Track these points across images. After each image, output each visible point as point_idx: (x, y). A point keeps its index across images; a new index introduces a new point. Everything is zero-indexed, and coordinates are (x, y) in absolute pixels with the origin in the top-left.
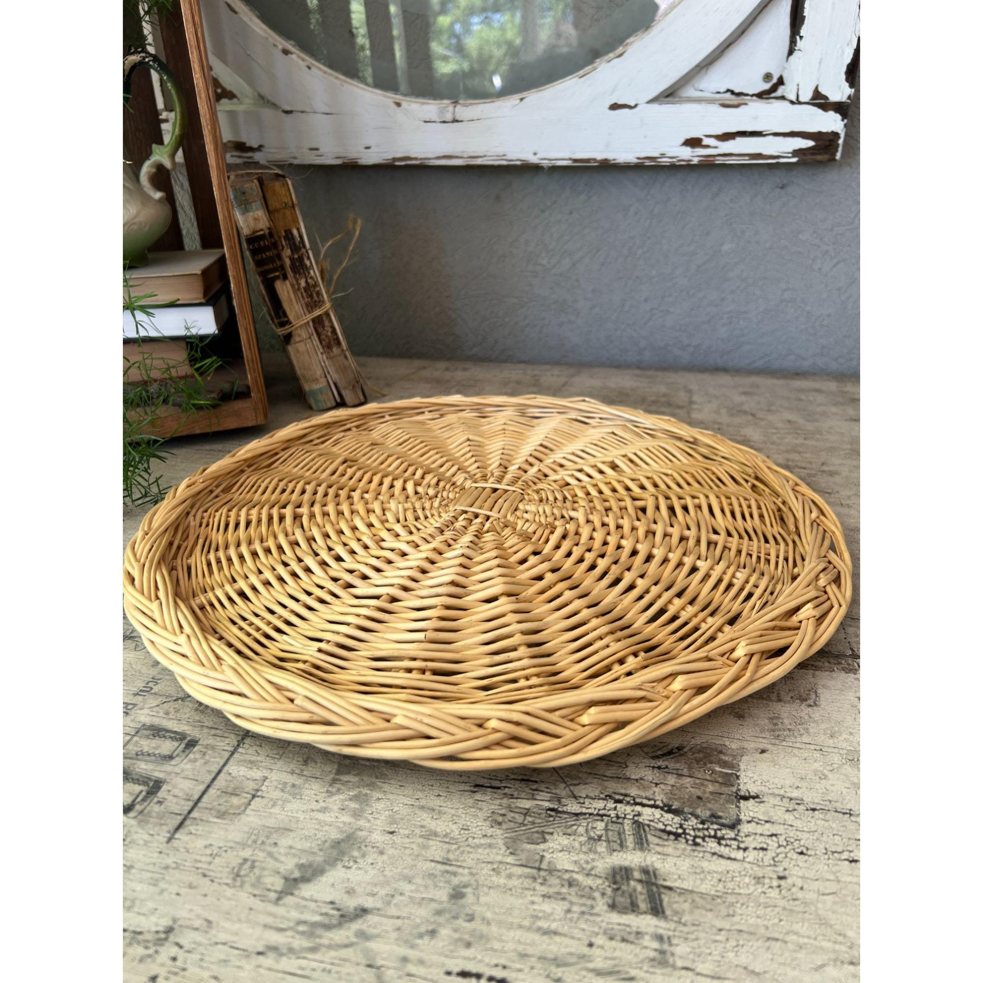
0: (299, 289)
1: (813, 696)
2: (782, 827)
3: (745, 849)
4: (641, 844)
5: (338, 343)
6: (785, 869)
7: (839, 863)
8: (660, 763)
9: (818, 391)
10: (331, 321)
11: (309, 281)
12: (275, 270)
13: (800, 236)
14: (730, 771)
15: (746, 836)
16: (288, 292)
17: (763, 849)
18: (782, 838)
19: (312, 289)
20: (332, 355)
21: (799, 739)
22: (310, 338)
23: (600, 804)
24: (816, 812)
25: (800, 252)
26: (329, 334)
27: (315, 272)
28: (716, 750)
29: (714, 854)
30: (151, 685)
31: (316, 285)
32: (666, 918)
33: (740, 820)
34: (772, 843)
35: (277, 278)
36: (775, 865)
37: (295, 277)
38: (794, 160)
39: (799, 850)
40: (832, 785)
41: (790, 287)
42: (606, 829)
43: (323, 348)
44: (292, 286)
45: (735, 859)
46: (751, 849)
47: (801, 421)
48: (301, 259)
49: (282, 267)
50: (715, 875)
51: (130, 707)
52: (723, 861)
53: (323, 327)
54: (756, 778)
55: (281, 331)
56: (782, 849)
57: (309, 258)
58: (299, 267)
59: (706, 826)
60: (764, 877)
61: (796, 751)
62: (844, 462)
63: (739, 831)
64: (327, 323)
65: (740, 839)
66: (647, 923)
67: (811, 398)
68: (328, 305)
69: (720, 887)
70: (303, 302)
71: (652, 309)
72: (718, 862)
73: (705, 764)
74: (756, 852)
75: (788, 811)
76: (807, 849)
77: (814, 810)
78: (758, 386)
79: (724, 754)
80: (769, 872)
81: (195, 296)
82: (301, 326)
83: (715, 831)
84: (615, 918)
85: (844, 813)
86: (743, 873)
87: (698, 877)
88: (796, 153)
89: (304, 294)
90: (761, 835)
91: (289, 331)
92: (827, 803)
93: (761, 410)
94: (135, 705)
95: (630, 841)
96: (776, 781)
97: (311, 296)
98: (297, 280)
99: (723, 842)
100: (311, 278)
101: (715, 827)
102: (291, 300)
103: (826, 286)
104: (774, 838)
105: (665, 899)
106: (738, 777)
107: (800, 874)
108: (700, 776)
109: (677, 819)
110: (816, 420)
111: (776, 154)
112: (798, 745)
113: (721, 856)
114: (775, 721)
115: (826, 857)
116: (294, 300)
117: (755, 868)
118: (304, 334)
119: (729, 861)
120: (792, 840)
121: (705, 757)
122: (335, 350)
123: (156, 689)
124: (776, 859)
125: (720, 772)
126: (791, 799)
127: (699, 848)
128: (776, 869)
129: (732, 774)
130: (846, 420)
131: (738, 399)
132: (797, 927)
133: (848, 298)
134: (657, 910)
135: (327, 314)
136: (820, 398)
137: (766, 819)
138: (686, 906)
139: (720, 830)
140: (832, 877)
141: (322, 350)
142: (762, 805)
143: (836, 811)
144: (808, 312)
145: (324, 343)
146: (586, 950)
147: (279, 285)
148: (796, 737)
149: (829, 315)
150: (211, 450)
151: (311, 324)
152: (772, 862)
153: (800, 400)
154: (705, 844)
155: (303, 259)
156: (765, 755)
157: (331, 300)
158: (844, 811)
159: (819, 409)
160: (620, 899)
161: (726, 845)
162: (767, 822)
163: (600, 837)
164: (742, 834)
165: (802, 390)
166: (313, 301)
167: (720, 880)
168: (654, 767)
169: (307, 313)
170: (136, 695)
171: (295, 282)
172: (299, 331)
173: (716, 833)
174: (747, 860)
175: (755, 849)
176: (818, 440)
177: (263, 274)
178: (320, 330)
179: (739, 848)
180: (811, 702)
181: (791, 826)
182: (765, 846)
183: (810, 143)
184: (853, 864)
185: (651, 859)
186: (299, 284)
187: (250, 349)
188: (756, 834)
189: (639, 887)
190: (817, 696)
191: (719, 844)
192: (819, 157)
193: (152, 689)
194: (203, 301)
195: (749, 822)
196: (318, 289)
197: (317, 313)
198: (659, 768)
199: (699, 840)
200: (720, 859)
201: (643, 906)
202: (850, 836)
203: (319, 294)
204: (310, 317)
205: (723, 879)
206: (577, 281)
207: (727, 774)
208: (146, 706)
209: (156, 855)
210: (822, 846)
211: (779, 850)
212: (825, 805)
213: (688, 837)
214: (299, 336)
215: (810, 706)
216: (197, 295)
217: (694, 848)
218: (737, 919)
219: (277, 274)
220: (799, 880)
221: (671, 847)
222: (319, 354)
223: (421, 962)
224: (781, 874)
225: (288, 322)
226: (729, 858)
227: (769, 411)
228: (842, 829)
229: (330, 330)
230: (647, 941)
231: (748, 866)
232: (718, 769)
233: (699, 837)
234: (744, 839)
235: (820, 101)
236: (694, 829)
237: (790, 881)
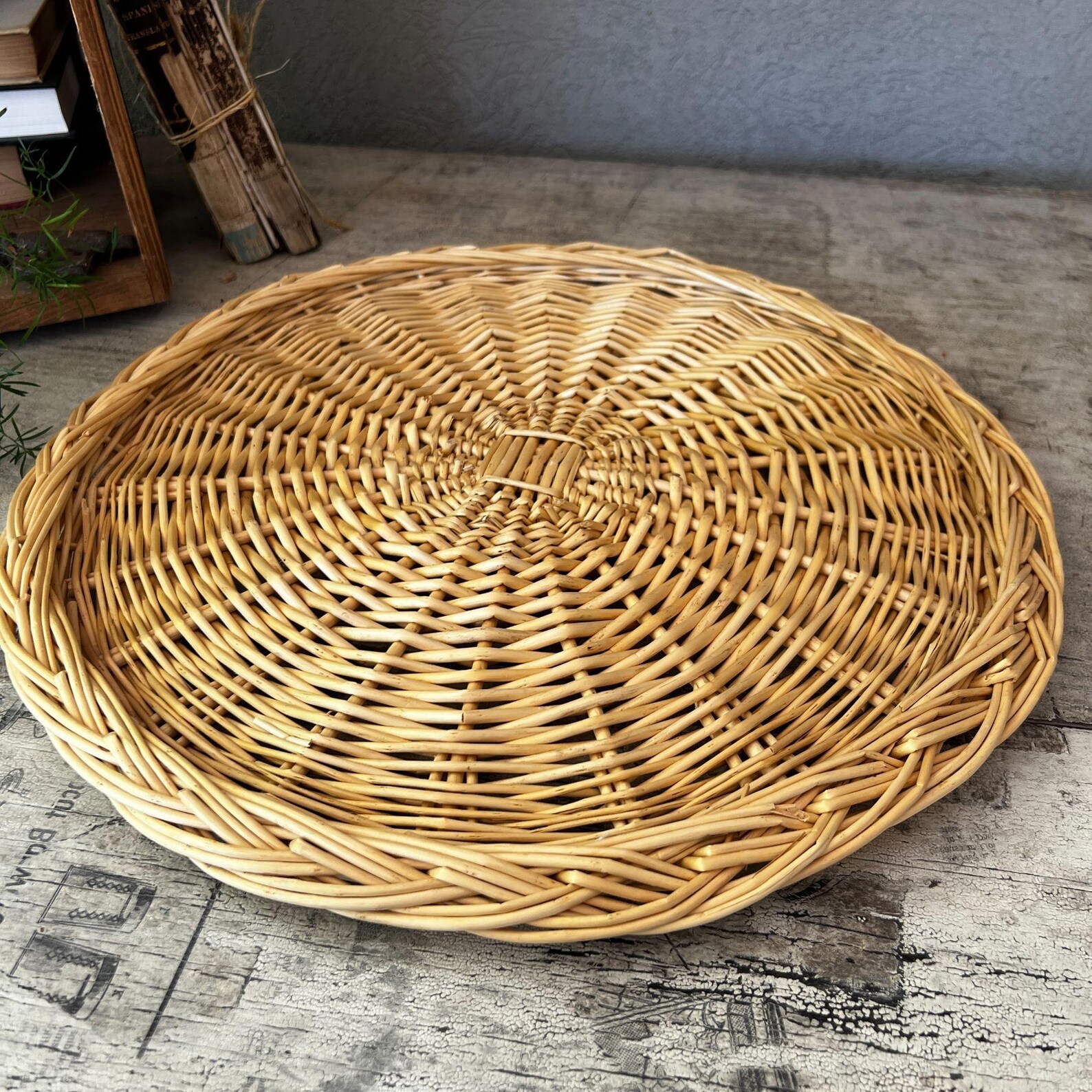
0: (201, 68)
1: (1002, 792)
2: (957, 999)
3: (910, 1036)
4: (776, 1035)
5: (271, 155)
6: (960, 1064)
7: (1029, 1052)
8: (798, 907)
9: (1020, 217)
10: (257, 119)
11: (217, 53)
12: (158, 37)
14: (891, 917)
15: (911, 1017)
16: (183, 74)
17: (932, 1035)
18: (957, 1018)
19: (223, 67)
20: (262, 174)
21: (981, 863)
22: (225, 148)
23: (719, 975)
24: (1002, 977)
26: (256, 141)
27: (226, 37)
28: (871, 883)
29: (870, 1045)
30: (70, 797)
31: (229, 60)
33: (904, 992)
34: (945, 1025)
35: (163, 51)
36: (948, 1059)
37: (193, 48)
39: (979, 1036)
40: (1024, 933)
41: (991, 30)
42: (729, 1014)
43: (247, 163)
44: (190, 62)
45: (896, 1052)
46: (916, 1035)
47: (994, 281)
48: (200, 16)
49: (171, 32)
50: (871, 1076)
51: (46, 836)
52: (881, 1055)
53: (246, 130)
54: (924, 926)
55: (177, 140)
56: (957, 1032)
57: (213, 13)
58: (200, 31)
59: (859, 1004)
60: (933, 1077)
61: (977, 881)
62: (1055, 364)
63: (901, 1009)
64: (251, 124)
65: (903, 1020)
67: (1009, 234)
68: (250, 92)
70: (209, 90)
71: (768, 65)
72: (874, 1056)
73: (857, 907)
74: (923, 1039)
75: (965, 976)
76: (990, 1032)
77: (998, 973)
78: (929, 209)
79: (883, 890)
80: (940, 1069)
81: (23, 70)
82: (208, 131)
83: (871, 1009)
85: (1038, 977)
86: (907, 1072)
87: (849, 1080)
89: (211, 77)
90: (930, 1013)
91: (189, 140)
92: (1016, 961)
93: (934, 258)
94: (53, 833)
95: (761, 1031)
96: (950, 930)
97: (222, 80)
98: (197, 53)
99: (882, 1027)
100: (220, 48)
101: (872, 1004)
102: (189, 88)
103: (1047, 30)
104: (947, 1018)
106: (900, 925)
107: (979, 1071)
108: (850, 926)
109: (821, 995)
110: (1015, 280)
112: (980, 872)
113: (879, 1048)
114: (950, 834)
115: (1014, 1043)
116: (194, 87)
117: (923, 1064)
118: (214, 143)
119: (889, 1054)
120: (970, 1020)
121: (856, 895)
122: (267, 167)
123: (79, 804)
124: (949, 1050)
125: (877, 918)
126: (970, 958)
127: (850, 1038)
128: (949, 1064)
129: (894, 920)
130: (1061, 279)
131: (900, 235)
133: (1080, 50)
135: (250, 108)
136: (1023, 233)
137: (937, 990)
139: (877, 1008)
140: (1020, 1074)
141: (245, 168)
142: (932, 968)
143: (1028, 974)
144: (1015, 73)
145: (247, 155)
147: (166, 62)
148: (978, 859)
149: (1046, 78)
150: (86, 348)
151: (225, 125)
152: (944, 1055)
153: (992, 237)
154: (858, 1030)
155: (205, 16)
156: (936, 889)
157: (256, 82)
158: (1037, 973)
159: (1021, 256)
161: (886, 1031)
162: (937, 993)
163: (721, 1025)
164: (906, 1014)
165: (995, 217)
166: (226, 91)
167: (878, 1084)
168: (789, 914)
169: (217, 107)
170: (51, 815)
171: (193, 57)
172: (207, 139)
173: (872, 1014)
174: (912, 1052)
175: (922, 1035)
176: (1018, 320)
177: (139, 45)
178: (241, 134)
179: (902, 1035)
180: (998, 801)
181: (969, 998)
182: (935, 1031)
184: (1047, 1052)
185: (789, 1057)
186: (200, 60)
187: (133, 184)
188: (923, 1013)
190: (1007, 791)
191: (877, 1030)
193: (72, 804)
194: (38, 79)
195: (915, 995)
196: (232, 66)
197: (234, 107)
198: (796, 915)
199: (850, 1025)
200: (877, 1051)
202: (1045, 1011)
203: (234, 74)
204: (222, 115)
205: (882, 1082)
206: (650, 13)
207: (886, 920)
208: (70, 834)
209: (126, 1076)
210: (1008, 1028)
211: (952, 1037)
212: (1013, 965)
213: (836, 1021)
214: (208, 146)
215: (998, 808)
216: (26, 69)
217: (843, 1037)
219: (163, 44)
220: (979, 1078)
221: (816, 1037)
222: (241, 173)
224: (956, 1072)
225: (187, 125)
226: (890, 1051)
227: (946, 260)
228: (1034, 1000)
229: (256, 134)
231: (912, 1060)
232: (874, 914)
233: (850, 1020)
234: (909, 1021)
236: (843, 1009)
237: (966, 1081)
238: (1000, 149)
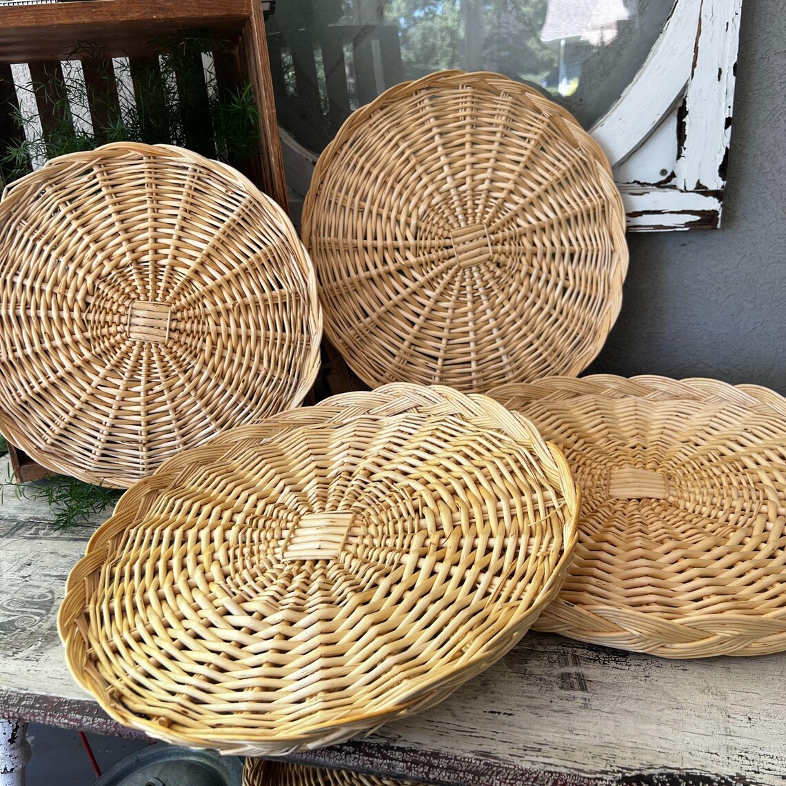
2: (650, 656)
3: (630, 665)
4: (576, 663)
6: (649, 673)
7: (678, 671)
13: (698, 277)
15: (631, 660)
17: (639, 665)
18: (650, 661)
23: (556, 647)
25: (699, 289)
29: (614, 667)
32: (588, 692)
33: (629, 654)
38: (687, 229)
39: (658, 666)
42: (558, 658)
45: (624, 670)
46: (632, 665)
50: (614, 676)
59: (610, 656)
60: (638, 676)
63: (627, 658)
65: (627, 661)
66: (579, 694)
69: (616, 680)
72: (615, 670)
74: (635, 666)
76: (662, 665)
80: (641, 674)
84: (563, 692)
86: (627, 675)
87: (605, 676)
88: (687, 224)
90: (639, 659)
95: (571, 662)
99: (619, 663)
101: (615, 656)
104: (645, 661)
105: (588, 685)
107: (657, 675)
109: (595, 654)
111: (673, 225)
115: (672, 668)
117: (634, 673)
120: (655, 662)
124: (645, 669)
127: (606, 665)
128: (645, 673)
132: (651, 695)
134: (583, 688)
138: (598, 687)
139: (617, 658)
140: (673, 676)
144: (710, 332)
146: (550, 704)
149: (726, 334)
152: (643, 671)
154: (609, 663)
160: (565, 685)
163: (555, 661)
173: (615, 659)
174: (630, 669)
179: (627, 665)
183: (698, 218)
184: (685, 671)
185: (581, 670)
188: (636, 659)
189: (575, 681)
191: (617, 663)
192: (704, 227)
199: (606, 662)
200: (617, 669)
201: (576, 688)
205: (617, 677)
210: (670, 664)
211: (647, 666)
213: (600, 661)
217: (603, 665)
218: (623, 692)
220: (656, 677)
221: (591, 665)
223: (471, 708)
224: (647, 675)
226: (621, 669)
230: (578, 700)
231: (630, 672)
235: (701, 189)
236: (604, 658)
237: (651, 678)
238: (712, 367)
